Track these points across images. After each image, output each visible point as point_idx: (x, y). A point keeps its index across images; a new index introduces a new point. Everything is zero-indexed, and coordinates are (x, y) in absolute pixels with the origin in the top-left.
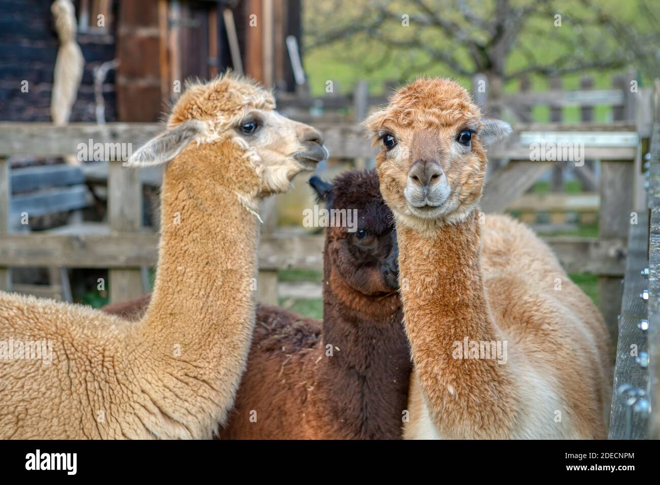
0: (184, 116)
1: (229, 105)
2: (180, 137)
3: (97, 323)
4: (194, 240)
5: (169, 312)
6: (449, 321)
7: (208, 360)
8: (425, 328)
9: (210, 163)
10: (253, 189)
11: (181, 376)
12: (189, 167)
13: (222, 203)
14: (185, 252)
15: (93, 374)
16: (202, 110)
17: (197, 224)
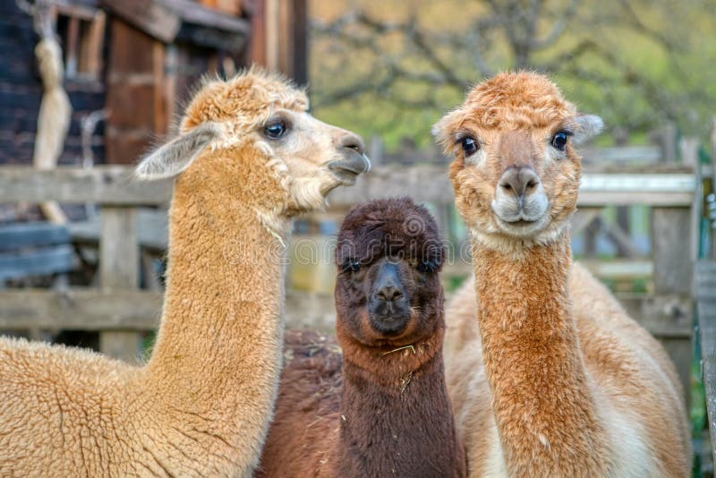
0: (199, 118)
1: (253, 104)
2: (194, 143)
3: (95, 368)
4: (203, 267)
5: (174, 354)
6: (542, 360)
7: (220, 411)
8: (512, 368)
9: (226, 173)
10: (277, 205)
11: (189, 431)
12: (202, 178)
13: (237, 221)
14: (192, 281)
15: (89, 428)
16: (219, 110)
17: (207, 247)
